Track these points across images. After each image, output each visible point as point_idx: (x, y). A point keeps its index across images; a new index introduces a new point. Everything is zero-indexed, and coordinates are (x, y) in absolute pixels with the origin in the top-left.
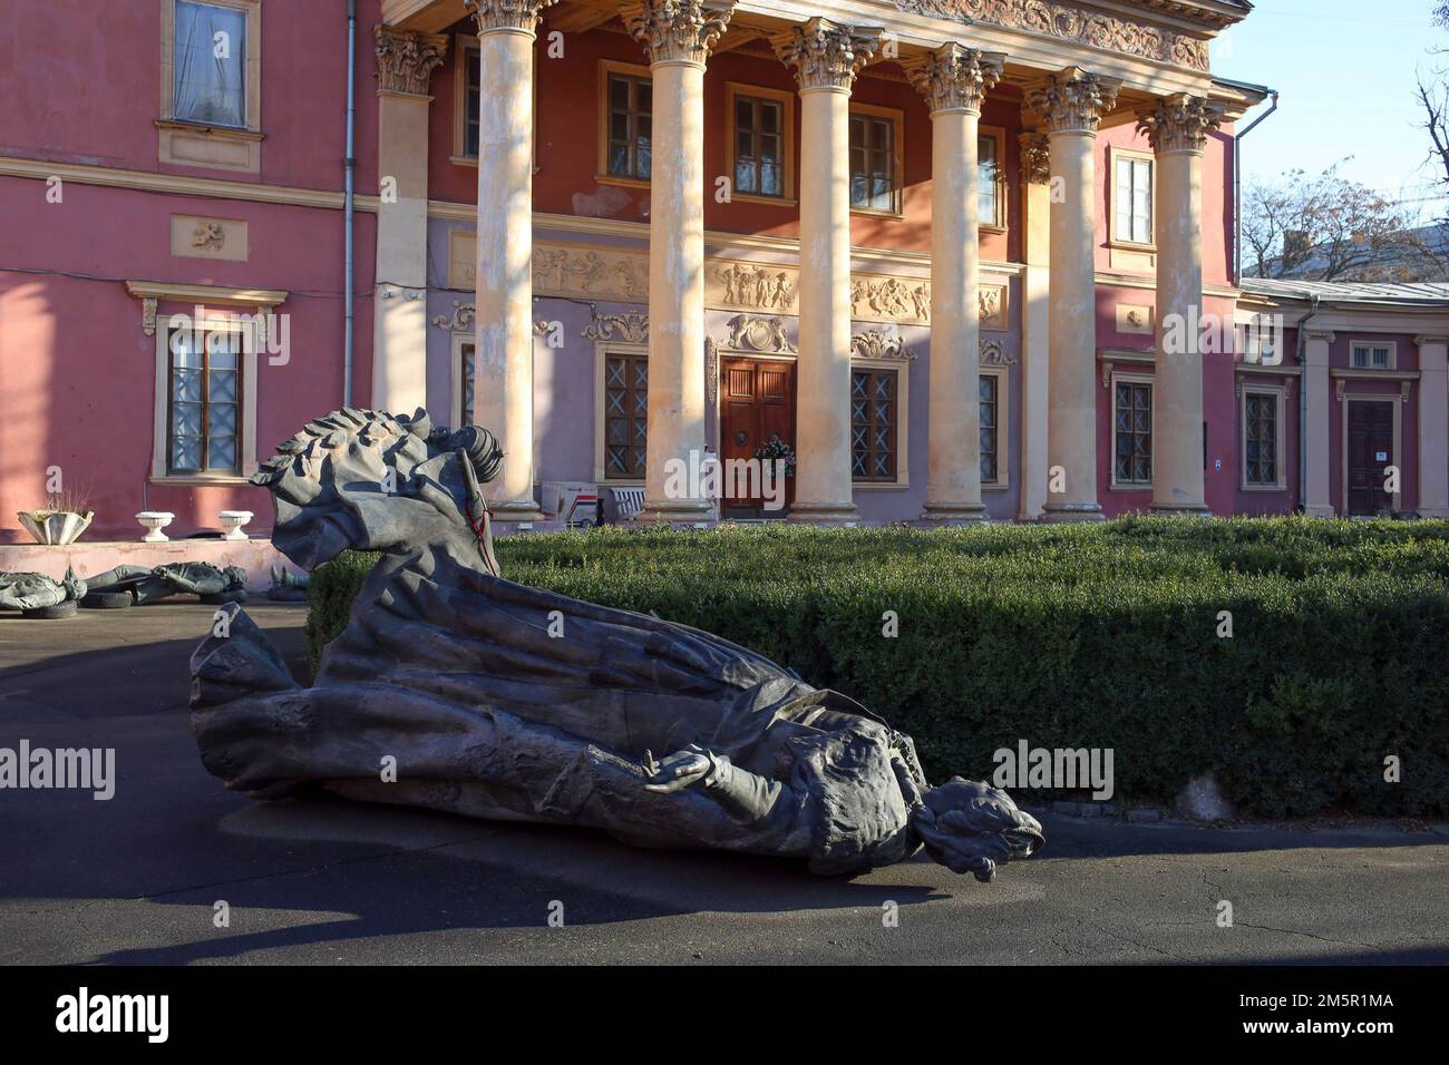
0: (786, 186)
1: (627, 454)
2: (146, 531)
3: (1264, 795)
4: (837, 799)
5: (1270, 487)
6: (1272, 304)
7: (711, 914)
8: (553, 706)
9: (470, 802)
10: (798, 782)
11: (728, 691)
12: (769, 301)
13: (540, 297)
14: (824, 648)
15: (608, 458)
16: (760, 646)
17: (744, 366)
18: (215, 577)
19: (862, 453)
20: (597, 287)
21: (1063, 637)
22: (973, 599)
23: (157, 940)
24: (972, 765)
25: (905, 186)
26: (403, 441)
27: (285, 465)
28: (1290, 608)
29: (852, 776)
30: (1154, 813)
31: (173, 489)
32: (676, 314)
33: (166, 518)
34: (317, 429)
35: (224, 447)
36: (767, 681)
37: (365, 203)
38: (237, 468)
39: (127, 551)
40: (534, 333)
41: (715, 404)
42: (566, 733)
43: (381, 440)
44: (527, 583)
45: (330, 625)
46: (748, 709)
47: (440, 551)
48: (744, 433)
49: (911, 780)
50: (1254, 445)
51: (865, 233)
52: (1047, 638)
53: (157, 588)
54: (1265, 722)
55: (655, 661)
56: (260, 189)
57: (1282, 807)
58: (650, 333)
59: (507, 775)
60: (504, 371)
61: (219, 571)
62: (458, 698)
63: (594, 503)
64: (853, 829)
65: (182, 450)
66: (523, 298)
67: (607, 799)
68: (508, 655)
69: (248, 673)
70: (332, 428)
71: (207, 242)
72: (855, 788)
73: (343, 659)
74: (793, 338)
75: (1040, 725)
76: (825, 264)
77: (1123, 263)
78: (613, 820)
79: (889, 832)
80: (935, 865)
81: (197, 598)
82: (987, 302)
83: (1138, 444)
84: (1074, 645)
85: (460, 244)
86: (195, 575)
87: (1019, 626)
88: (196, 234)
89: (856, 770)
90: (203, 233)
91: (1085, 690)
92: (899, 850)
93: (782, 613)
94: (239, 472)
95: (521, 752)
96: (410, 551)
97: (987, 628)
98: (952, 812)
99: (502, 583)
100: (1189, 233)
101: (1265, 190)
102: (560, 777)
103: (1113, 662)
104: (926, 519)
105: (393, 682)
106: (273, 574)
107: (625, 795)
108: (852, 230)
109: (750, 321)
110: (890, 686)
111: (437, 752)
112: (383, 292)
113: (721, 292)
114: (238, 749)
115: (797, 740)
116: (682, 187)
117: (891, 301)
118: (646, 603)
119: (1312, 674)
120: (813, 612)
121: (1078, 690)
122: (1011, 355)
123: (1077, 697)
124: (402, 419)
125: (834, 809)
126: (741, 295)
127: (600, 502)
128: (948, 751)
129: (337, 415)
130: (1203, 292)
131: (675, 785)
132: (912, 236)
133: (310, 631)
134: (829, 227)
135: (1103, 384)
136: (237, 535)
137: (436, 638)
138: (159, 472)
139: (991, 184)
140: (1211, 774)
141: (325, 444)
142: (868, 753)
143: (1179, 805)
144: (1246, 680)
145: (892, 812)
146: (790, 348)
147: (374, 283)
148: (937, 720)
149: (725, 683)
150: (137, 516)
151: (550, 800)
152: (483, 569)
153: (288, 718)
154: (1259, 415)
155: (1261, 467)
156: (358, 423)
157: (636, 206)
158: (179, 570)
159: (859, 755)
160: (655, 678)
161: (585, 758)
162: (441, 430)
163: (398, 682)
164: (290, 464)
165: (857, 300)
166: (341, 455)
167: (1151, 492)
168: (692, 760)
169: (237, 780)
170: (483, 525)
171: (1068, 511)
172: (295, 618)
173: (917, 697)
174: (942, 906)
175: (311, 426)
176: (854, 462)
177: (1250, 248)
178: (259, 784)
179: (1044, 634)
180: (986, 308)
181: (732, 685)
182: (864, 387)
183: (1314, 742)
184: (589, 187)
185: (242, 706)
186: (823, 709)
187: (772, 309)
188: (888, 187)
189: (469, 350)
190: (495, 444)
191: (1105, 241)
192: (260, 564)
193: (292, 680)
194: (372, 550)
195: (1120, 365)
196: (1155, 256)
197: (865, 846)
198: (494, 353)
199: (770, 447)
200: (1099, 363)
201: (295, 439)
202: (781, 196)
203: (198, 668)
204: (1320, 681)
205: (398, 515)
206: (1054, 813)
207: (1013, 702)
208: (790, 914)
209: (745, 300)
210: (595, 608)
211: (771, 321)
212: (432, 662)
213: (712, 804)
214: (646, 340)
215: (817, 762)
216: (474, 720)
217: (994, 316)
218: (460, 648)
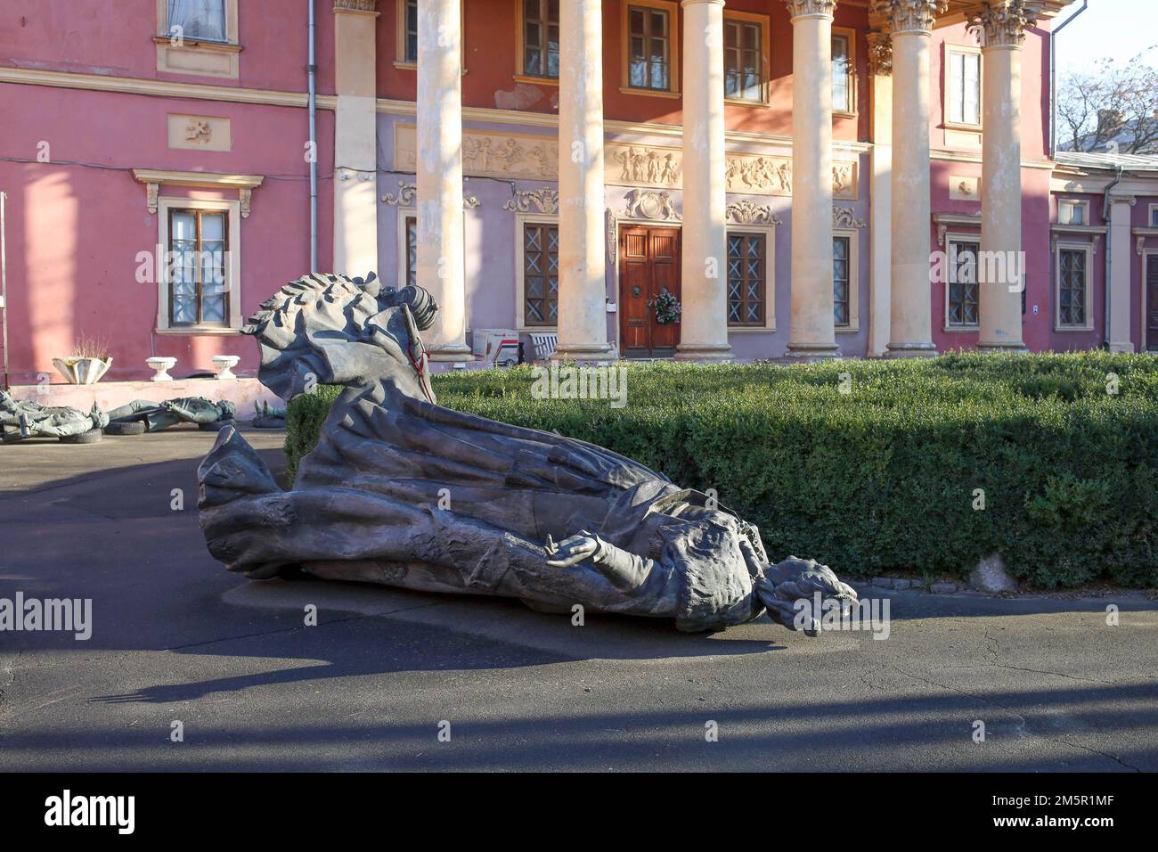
0: (672, 80)
1: (542, 306)
2: (154, 372)
3: (1039, 572)
4: (697, 572)
5: (1079, 328)
6: (1083, 174)
7: (599, 660)
8: (478, 503)
9: (415, 578)
10: (666, 560)
11: (612, 490)
12: (658, 178)
13: (470, 177)
14: (691, 458)
15: (527, 309)
16: (641, 457)
17: (638, 232)
18: (210, 409)
19: (737, 303)
20: (516, 168)
21: (879, 448)
22: (808, 418)
23: (180, 680)
24: (809, 549)
25: (772, 79)
26: (358, 299)
27: (268, 318)
28: (1060, 424)
29: (709, 555)
30: (953, 587)
31: (175, 338)
32: (581, 190)
33: (170, 362)
34: (291, 290)
35: (214, 304)
36: (643, 482)
37: (325, 102)
38: (226, 319)
39: (139, 389)
40: (465, 206)
41: (614, 264)
42: (488, 524)
43: (341, 298)
44: (458, 409)
45: (304, 444)
46: (629, 504)
47: (388, 384)
48: (639, 287)
49: (755, 559)
50: (1066, 294)
51: (739, 119)
52: (867, 449)
53: (164, 418)
54: (1039, 514)
55: (556, 468)
56: (240, 92)
57: (1053, 581)
58: (560, 206)
59: (443, 557)
60: (440, 239)
61: (213, 405)
62: (404, 498)
63: (516, 347)
64: (709, 596)
65: (180, 307)
66: (455, 179)
67: (519, 574)
68: (442, 464)
69: (241, 480)
70: (303, 289)
71: (197, 136)
72: (710, 565)
73: (315, 469)
74: (679, 208)
75: (862, 517)
76: (704, 146)
77: (955, 141)
78: (524, 591)
79: (737, 598)
80: (775, 625)
81: (196, 426)
82: (840, 175)
83: (968, 293)
84: (888, 454)
85: (403, 134)
86: (195, 407)
87: (844, 439)
88: (189, 129)
89: (712, 551)
90: (194, 129)
91: (897, 489)
92: (746, 612)
93: (659, 431)
94: (227, 324)
95: (454, 539)
96: (365, 385)
97: (819, 441)
98: (786, 583)
99: (437, 409)
100: (1010, 115)
101: (1080, 76)
102: (483, 558)
103: (919, 467)
104: (789, 357)
105: (354, 486)
106: (256, 406)
107: (533, 570)
108: (726, 117)
109: (643, 194)
110: (743, 487)
111: (388, 540)
112: (340, 176)
113: (619, 170)
114: (236, 538)
115: (667, 528)
116: (584, 85)
117: (760, 176)
118: (551, 424)
119: (1077, 475)
120: (683, 431)
121: (891, 490)
122: (861, 220)
123: (890, 495)
124: (358, 281)
125: (694, 580)
126: (635, 174)
127: (521, 345)
128: (789, 539)
129: (306, 278)
130: (1022, 164)
131: (569, 561)
132: (778, 121)
133: (289, 451)
134: (707, 116)
135: (938, 242)
136: (227, 376)
137: (387, 452)
138: (163, 325)
139: (844, 77)
140: (998, 555)
141: (298, 301)
142: (721, 538)
143: (972, 579)
144: (1025, 481)
145: (740, 583)
146: (676, 216)
147: (333, 168)
148: (781, 514)
149: (610, 484)
150: (147, 360)
151: (476, 576)
152: (422, 398)
153: (273, 515)
154: (1071, 267)
155: (1072, 310)
156: (323, 284)
157: (547, 101)
158: (182, 404)
159: (714, 539)
160: (556, 481)
161: (501, 543)
162: (388, 289)
163: (357, 487)
164: (271, 317)
165: (731, 176)
166: (310, 311)
167: (977, 333)
168: (582, 542)
169: (235, 563)
170: (422, 364)
171: (907, 349)
172: (275, 441)
173: (765, 496)
174: (778, 654)
175: (287, 288)
176: (729, 310)
177: (1067, 125)
178: (253, 566)
179: (865, 446)
180: (840, 181)
181: (616, 486)
182: (738, 248)
183: (1079, 530)
184: (509, 86)
185: (238, 506)
186: (687, 504)
187: (661, 184)
188: (758, 81)
189: (411, 221)
190: (431, 300)
191: (940, 123)
192: (246, 398)
193: (275, 486)
194: (335, 384)
195: (952, 227)
196: (982, 134)
197: (718, 609)
198: (433, 224)
199: (661, 299)
200: (935, 226)
201: (274, 298)
202: (668, 90)
203: (204, 477)
204: (1084, 481)
205: (355, 356)
206: (873, 587)
207: (840, 500)
208: (660, 661)
209: (639, 177)
210: (511, 428)
211: (661, 194)
212: (384, 471)
213: (600, 577)
214: (556, 211)
215: (681, 544)
216: (417, 515)
217: (847, 188)
218: (405, 460)
